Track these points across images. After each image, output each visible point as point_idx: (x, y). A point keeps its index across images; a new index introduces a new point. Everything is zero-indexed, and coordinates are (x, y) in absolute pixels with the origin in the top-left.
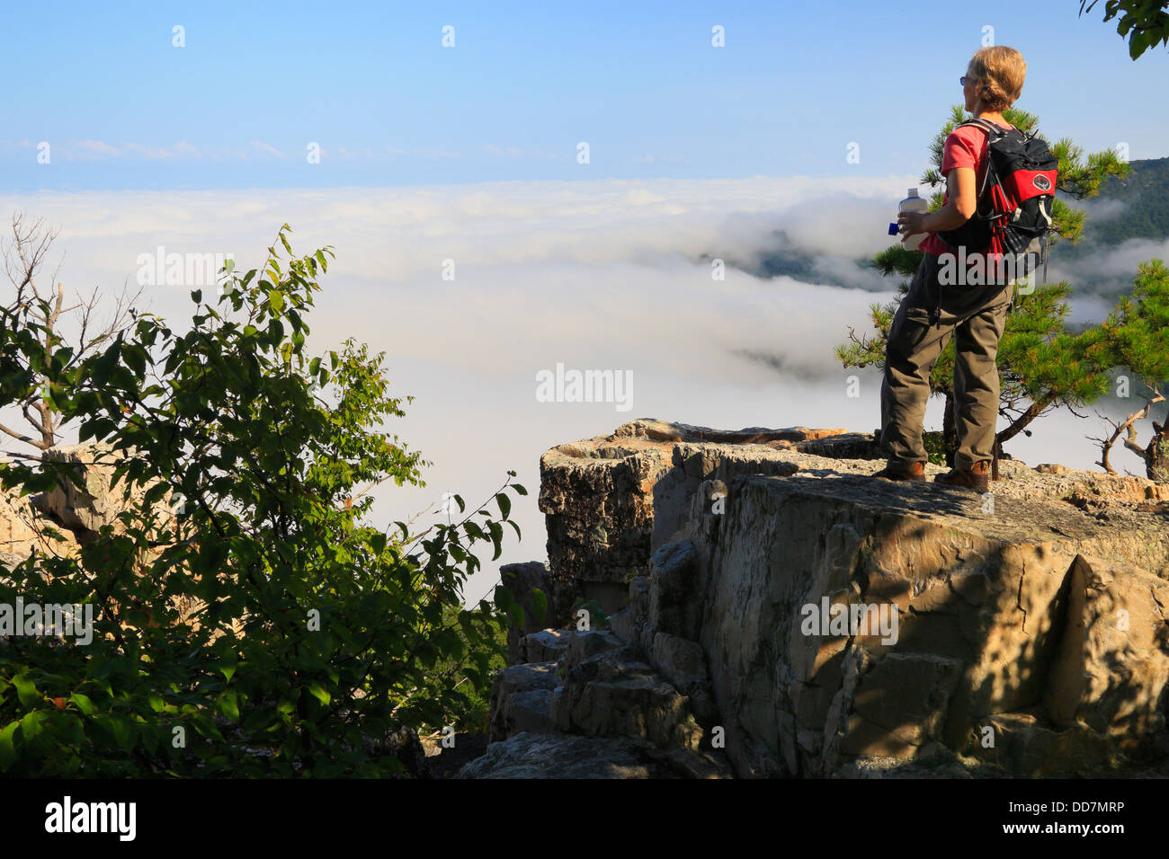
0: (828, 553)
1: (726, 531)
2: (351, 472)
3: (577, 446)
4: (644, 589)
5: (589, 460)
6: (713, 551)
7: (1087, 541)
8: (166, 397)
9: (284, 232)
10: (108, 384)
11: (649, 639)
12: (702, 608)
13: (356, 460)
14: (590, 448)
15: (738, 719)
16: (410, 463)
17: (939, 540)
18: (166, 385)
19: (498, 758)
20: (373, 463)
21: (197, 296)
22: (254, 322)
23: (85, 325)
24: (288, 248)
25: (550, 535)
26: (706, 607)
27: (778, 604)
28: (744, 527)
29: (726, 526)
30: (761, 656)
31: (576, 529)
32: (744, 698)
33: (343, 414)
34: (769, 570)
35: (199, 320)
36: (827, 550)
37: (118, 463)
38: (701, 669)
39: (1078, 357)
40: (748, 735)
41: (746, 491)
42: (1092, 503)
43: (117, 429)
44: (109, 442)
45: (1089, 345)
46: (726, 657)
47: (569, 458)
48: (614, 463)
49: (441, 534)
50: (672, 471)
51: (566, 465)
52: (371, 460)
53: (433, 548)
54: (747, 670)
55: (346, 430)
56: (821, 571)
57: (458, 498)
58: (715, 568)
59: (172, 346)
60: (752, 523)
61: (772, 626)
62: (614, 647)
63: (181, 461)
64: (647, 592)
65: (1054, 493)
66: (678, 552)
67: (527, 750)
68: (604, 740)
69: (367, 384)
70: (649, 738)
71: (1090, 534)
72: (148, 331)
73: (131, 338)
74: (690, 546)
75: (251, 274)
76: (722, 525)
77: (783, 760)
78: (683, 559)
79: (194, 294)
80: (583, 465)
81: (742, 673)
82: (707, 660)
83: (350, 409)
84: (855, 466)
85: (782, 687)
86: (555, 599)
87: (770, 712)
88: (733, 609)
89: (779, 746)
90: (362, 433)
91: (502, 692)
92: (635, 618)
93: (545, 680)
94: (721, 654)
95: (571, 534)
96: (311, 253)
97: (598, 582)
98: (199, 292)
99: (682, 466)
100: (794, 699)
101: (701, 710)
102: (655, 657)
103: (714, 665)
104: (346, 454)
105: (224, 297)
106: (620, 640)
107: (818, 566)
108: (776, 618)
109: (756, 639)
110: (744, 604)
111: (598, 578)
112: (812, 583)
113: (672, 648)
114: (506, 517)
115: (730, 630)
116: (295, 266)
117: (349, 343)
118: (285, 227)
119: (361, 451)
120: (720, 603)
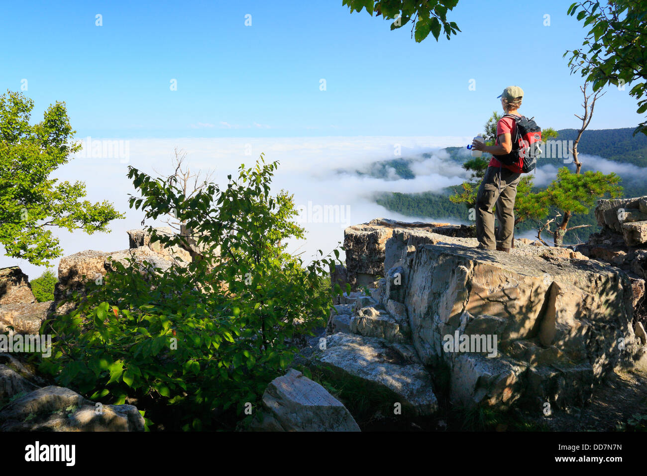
0: (455, 276)
1: (415, 264)
2: (281, 234)
3: (357, 227)
4: (384, 283)
5: (361, 232)
6: (410, 271)
7: (557, 276)
8: (217, 213)
9: (262, 155)
10: (196, 208)
11: (386, 302)
12: (405, 291)
13: (283, 230)
14: (361, 227)
15: (419, 334)
16: (301, 232)
17: (499, 274)
18: (218, 209)
19: (331, 341)
20: (289, 232)
21: (230, 177)
22: (250, 187)
23: (196, 182)
24: (263, 161)
25: (347, 256)
27: (435, 293)
28: (423, 263)
29: (415, 262)
30: (428, 311)
31: (356, 255)
32: (421, 326)
33: (279, 214)
34: (432, 280)
35: (230, 186)
36: (455, 274)
37: (200, 237)
38: (405, 314)
39: (538, 202)
40: (422, 340)
41: (424, 251)
42: (552, 259)
43: (199, 225)
44: (197, 229)
45: (541, 197)
46: (414, 310)
47: (354, 231)
48: (370, 233)
49: (314, 264)
50: (392, 238)
51: (353, 233)
52: (288, 230)
53: (311, 268)
54: (423, 316)
55: (280, 220)
56: (453, 282)
57: (320, 251)
58: (411, 277)
59: (220, 195)
60: (426, 262)
61: (433, 301)
62: (373, 303)
63: (222, 237)
64: (385, 284)
65: (536, 254)
66: (397, 270)
67: (341, 340)
68: (369, 338)
69: (287, 205)
70: (385, 338)
71: (558, 274)
72: (211, 190)
73: (205, 191)
74: (401, 268)
75: (250, 170)
76: (414, 262)
77: (435, 350)
79: (228, 176)
80: (359, 233)
81: (420, 317)
82: (407, 310)
83: (282, 213)
84: (459, 240)
85: (436, 324)
86: (348, 278)
87: (431, 333)
88: (417, 293)
89: (434, 345)
90: (285, 221)
91: (331, 314)
92: (380, 293)
93: (346, 311)
94: (413, 309)
95: (354, 257)
96: (272, 163)
97: (362, 273)
98: (230, 176)
99: (396, 237)
100: (441, 329)
101: (405, 329)
102: (388, 308)
103: (410, 313)
104: (280, 228)
105: (240, 177)
106: (375, 301)
107: (452, 281)
108: (435, 298)
109: (427, 305)
110: (422, 292)
111: (363, 272)
112: (449, 286)
113: (394, 306)
114: (337, 258)
115: (416, 301)
116: (266, 167)
117: (282, 191)
118: (263, 153)
119: (285, 227)
120: (412, 290)
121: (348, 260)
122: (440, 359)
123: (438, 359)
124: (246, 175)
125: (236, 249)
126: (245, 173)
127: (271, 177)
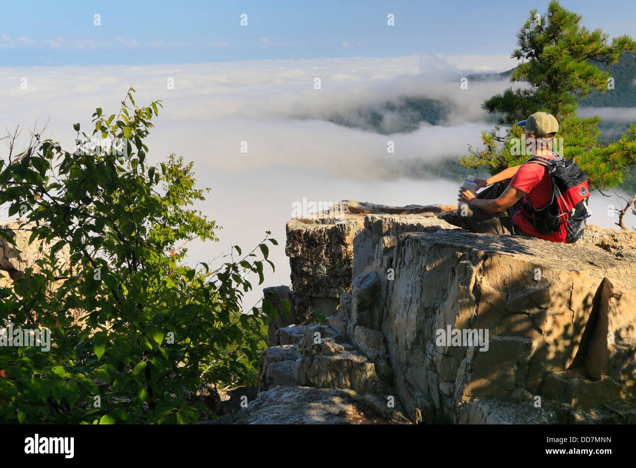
0: (457, 278)
1: (396, 266)
2: (174, 233)
4: (349, 300)
5: (315, 225)
7: (610, 269)
8: (62, 190)
9: (131, 92)
10: (25, 181)
11: (352, 330)
12: (383, 311)
13: (177, 227)
15: (404, 376)
16: (209, 228)
18: (61, 183)
19: (264, 401)
20: (187, 228)
21: (77, 128)
24: (133, 102)
25: (293, 269)
26: (385, 311)
27: (427, 308)
28: (407, 263)
29: (396, 263)
30: (418, 338)
31: (308, 266)
32: (408, 364)
33: (169, 199)
34: (422, 289)
36: (456, 276)
37: (34, 229)
38: (383, 347)
39: (605, 161)
40: (410, 385)
41: (408, 242)
42: (613, 247)
43: (32, 209)
44: (27, 217)
45: (611, 153)
46: (397, 340)
47: (303, 224)
48: (330, 227)
49: (228, 269)
50: (364, 231)
51: (301, 228)
53: (223, 277)
54: (409, 347)
55: (170, 209)
56: (453, 289)
57: (237, 248)
58: (390, 288)
59: (63, 158)
60: (412, 261)
61: (424, 321)
62: (331, 335)
63: (71, 227)
64: (350, 302)
65: (591, 241)
66: (368, 279)
67: (281, 396)
68: (326, 390)
69: (182, 181)
70: (351, 387)
71: (612, 265)
72: (48, 149)
74: (375, 275)
75: (112, 117)
76: (394, 262)
77: (431, 400)
78: (371, 283)
79: (74, 126)
80: (311, 228)
81: (406, 349)
82: (386, 341)
83: (173, 196)
85: (430, 357)
86: (296, 307)
87: (423, 372)
88: (401, 312)
89: (429, 391)
90: (181, 211)
91: (266, 362)
92: (343, 318)
93: (291, 355)
94: (394, 338)
95: (305, 269)
96: (148, 105)
97: (321, 297)
98: (78, 125)
99: (370, 228)
100: (437, 364)
101: (383, 371)
102: (355, 340)
103: (390, 345)
104: (170, 223)
105: (96, 131)
106: (335, 331)
107: (451, 286)
108: (427, 317)
109: (414, 329)
110: (407, 308)
111: (321, 295)
112: (447, 296)
113: (365, 335)
114: (266, 258)
115: (399, 324)
116: (138, 113)
117: (172, 157)
118: (131, 89)
119: (180, 221)
120: (393, 307)
121: (295, 276)
122: (438, 413)
123: (435, 413)
124: (106, 126)
125: (97, 249)
126: (104, 124)
127: (149, 129)
